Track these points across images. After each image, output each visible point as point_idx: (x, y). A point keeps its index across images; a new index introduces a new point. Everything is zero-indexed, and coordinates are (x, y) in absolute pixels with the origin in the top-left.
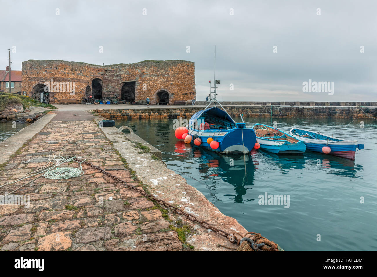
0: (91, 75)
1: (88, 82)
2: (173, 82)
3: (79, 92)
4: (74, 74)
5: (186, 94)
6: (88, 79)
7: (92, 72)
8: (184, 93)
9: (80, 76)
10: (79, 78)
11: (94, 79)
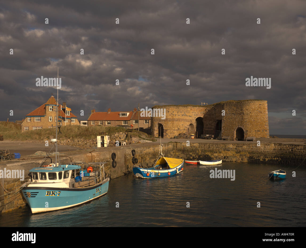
0: (194, 115)
1: (191, 121)
2: (247, 120)
3: (183, 129)
4: (179, 115)
5: (259, 131)
6: (191, 118)
7: (196, 112)
8: (256, 130)
9: (184, 116)
10: (183, 118)
11: (197, 117)
